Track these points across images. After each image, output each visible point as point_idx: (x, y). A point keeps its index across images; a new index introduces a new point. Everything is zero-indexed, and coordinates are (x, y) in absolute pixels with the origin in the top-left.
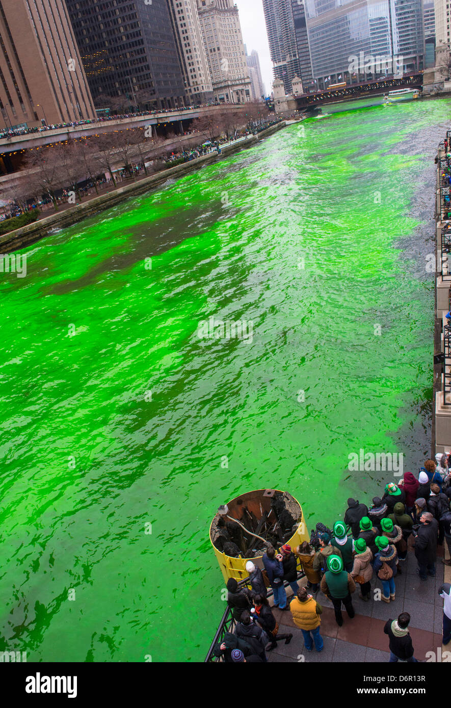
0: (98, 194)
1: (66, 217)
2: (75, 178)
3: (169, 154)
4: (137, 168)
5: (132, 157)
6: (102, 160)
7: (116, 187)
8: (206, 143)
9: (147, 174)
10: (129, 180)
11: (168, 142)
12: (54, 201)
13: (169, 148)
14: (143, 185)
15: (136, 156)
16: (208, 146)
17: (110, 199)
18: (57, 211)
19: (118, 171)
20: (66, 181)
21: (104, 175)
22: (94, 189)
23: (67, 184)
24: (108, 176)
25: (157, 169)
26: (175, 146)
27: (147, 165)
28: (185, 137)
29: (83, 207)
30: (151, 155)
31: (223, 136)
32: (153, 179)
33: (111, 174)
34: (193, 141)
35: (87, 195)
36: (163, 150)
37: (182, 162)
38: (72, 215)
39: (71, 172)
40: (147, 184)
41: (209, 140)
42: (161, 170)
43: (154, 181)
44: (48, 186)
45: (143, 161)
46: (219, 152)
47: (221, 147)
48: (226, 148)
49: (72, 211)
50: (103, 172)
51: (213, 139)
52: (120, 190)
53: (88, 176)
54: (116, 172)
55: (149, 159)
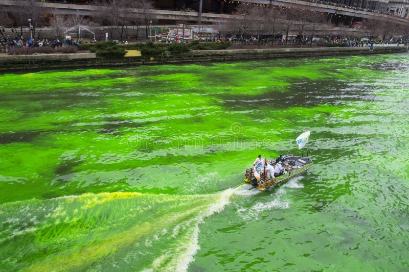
0: (272, 47)
1: (245, 54)
2: (262, 31)
3: (333, 38)
4: (307, 39)
5: (306, 31)
6: (285, 26)
7: (286, 47)
8: (364, 39)
9: (310, 46)
10: (297, 45)
11: (337, 29)
12: (243, 41)
13: (335, 33)
14: (305, 52)
15: (310, 30)
16: (365, 41)
17: (278, 53)
18: (242, 48)
19: (293, 37)
20: (256, 31)
21: (282, 35)
22: (271, 43)
23: (256, 33)
24: (284, 37)
25: (319, 44)
26: (340, 33)
27: (314, 39)
28: (351, 30)
29: (259, 52)
30: (320, 33)
31: (380, 37)
32: (314, 50)
33: (287, 37)
34: (355, 34)
35: (265, 45)
36: (330, 33)
37: (340, 46)
38: (250, 54)
39: (262, 26)
40: (308, 52)
41: (368, 37)
42: (322, 46)
43: (314, 52)
44: (243, 30)
45: (312, 36)
46: (371, 49)
47: (374, 45)
48: (379, 47)
49: (251, 52)
50: (282, 34)
51: (371, 38)
52: (288, 50)
53: (271, 33)
54: (290, 37)
55: (317, 36)
